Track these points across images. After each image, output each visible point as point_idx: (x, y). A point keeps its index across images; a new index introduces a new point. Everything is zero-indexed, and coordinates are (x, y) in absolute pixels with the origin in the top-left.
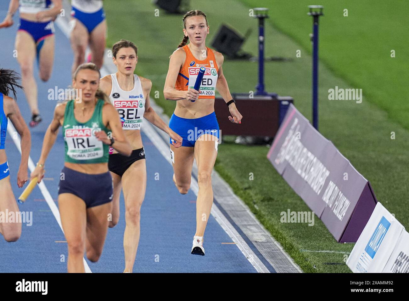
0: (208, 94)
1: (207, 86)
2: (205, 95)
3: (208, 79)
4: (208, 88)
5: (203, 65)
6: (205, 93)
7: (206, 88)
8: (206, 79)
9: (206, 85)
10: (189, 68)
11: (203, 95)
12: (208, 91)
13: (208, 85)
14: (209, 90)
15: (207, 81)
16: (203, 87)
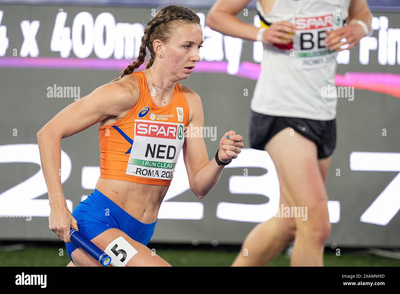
0: (165, 176)
1: (165, 160)
2: (160, 178)
3: (170, 147)
4: (167, 163)
5: (163, 116)
6: (160, 174)
7: (163, 163)
8: (165, 146)
9: (163, 157)
10: (136, 120)
11: (156, 177)
12: (166, 170)
13: (168, 158)
14: (168, 168)
15: (166, 149)
16: (157, 163)
